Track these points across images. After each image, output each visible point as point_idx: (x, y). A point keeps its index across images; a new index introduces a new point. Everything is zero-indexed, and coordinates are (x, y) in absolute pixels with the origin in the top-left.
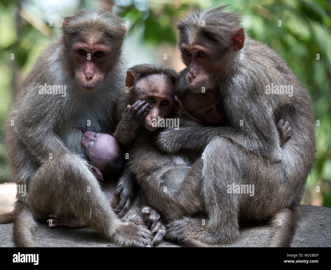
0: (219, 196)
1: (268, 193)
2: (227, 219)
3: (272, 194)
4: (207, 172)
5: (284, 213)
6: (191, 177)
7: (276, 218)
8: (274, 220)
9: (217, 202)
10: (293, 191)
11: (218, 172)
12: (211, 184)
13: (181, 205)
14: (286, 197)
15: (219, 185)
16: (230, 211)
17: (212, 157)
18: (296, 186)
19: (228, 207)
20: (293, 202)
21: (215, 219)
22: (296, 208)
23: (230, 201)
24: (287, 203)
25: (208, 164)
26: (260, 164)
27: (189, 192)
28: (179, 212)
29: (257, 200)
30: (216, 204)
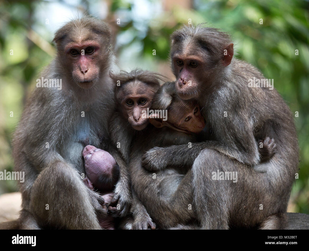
0: (210, 205)
1: (255, 201)
2: (218, 226)
3: (258, 202)
4: (197, 182)
5: (272, 221)
6: (184, 186)
7: (264, 226)
8: (263, 227)
9: (208, 210)
10: (279, 198)
11: (208, 182)
12: (201, 194)
13: (176, 212)
14: (272, 204)
15: (209, 194)
16: (220, 218)
17: (201, 169)
18: (281, 194)
19: (218, 215)
20: (279, 208)
21: (207, 227)
22: (283, 215)
23: (220, 209)
24: (274, 210)
25: (198, 176)
26: (246, 173)
27: (183, 200)
28: (174, 219)
29: (245, 208)
30: (207, 212)
